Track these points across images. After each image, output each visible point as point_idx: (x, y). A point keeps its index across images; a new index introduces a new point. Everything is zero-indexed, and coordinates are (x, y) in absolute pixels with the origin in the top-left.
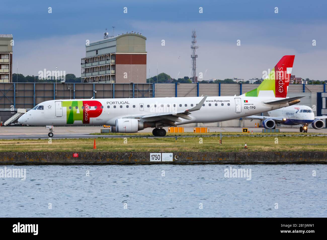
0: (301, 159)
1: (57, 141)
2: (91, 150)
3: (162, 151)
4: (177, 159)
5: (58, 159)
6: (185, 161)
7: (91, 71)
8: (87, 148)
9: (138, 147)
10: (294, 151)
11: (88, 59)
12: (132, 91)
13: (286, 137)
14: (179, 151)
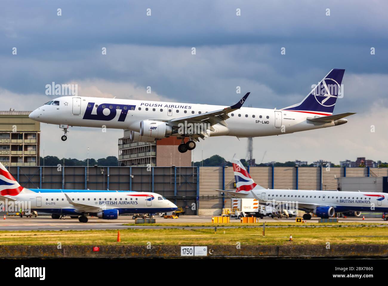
0: (353, 252)
1: (80, 233)
2: (114, 244)
3: (195, 245)
4: (212, 254)
5: (76, 253)
6: (221, 255)
7: (129, 153)
8: (110, 241)
9: (168, 239)
10: (345, 244)
11: (127, 139)
12: (173, 176)
13: (342, 227)
14: (214, 244)
